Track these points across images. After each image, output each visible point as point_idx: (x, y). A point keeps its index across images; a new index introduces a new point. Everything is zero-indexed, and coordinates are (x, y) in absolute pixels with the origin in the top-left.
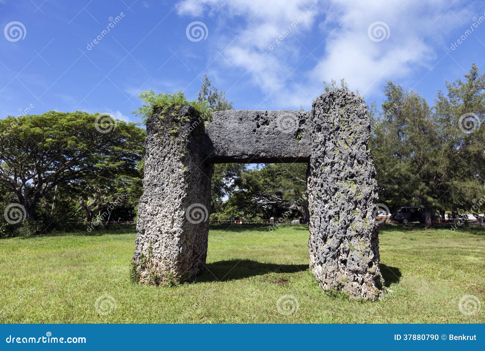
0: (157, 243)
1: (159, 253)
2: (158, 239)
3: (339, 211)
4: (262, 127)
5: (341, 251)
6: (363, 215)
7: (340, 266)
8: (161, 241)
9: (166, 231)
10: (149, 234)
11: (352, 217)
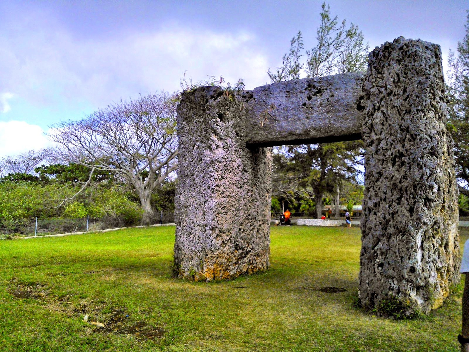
0: (191, 236)
1: (193, 246)
2: (192, 232)
3: (379, 202)
4: (314, 98)
5: (379, 252)
6: (409, 206)
7: (376, 270)
8: (194, 234)
9: (198, 223)
10: (185, 226)
11: (395, 209)
